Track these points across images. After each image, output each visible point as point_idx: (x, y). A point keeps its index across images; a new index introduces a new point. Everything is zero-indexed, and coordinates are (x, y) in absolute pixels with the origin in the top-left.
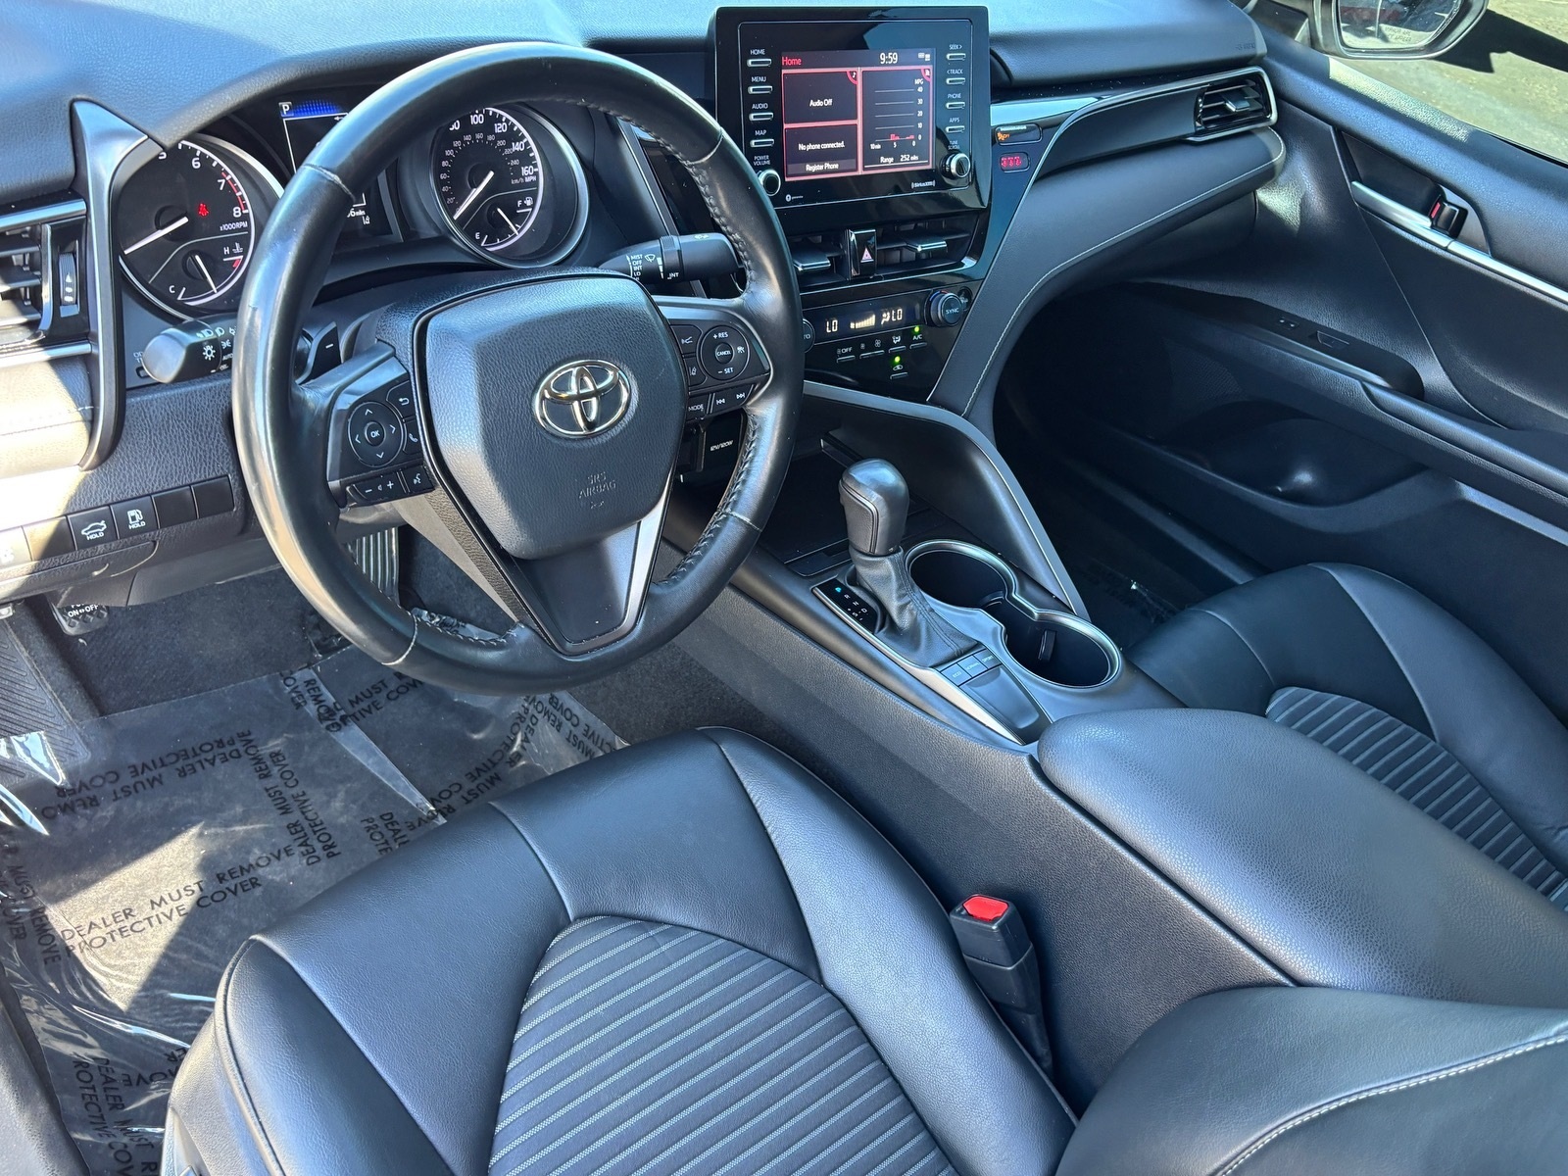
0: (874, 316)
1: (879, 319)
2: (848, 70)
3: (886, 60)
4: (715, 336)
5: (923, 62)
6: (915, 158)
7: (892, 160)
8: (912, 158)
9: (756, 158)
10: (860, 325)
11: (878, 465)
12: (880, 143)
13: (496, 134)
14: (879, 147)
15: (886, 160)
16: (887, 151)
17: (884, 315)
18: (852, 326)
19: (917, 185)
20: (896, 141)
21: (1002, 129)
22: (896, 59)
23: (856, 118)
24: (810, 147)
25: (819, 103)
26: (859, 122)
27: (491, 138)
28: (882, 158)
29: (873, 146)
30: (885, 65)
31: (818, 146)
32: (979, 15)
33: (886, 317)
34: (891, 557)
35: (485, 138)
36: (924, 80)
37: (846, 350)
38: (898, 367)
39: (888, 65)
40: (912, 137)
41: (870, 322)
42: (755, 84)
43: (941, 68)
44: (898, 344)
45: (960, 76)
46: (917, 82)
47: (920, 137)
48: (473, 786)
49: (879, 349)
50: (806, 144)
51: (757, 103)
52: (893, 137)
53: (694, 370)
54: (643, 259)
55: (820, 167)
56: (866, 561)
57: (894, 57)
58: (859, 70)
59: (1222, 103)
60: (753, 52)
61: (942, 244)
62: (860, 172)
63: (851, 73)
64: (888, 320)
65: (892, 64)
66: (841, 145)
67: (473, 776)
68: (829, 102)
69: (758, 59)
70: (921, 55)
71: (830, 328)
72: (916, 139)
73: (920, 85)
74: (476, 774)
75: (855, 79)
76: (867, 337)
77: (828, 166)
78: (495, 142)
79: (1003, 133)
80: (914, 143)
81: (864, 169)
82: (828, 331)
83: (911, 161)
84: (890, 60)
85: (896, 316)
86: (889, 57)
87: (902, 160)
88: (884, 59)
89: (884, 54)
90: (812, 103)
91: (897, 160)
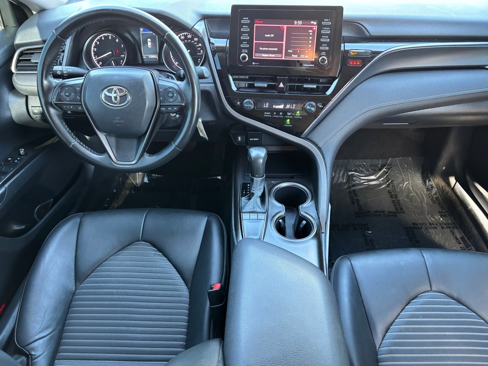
0: (283, 105)
1: (285, 106)
3: (297, 23)
4: (169, 90)
5: (313, 25)
6: (307, 56)
7: (297, 56)
8: (305, 56)
9: (242, 50)
10: (277, 107)
12: (292, 50)
13: (194, 41)
14: (291, 51)
16: (295, 53)
17: (288, 105)
18: (274, 106)
19: (306, 65)
20: (299, 50)
21: (352, 51)
22: (301, 23)
23: (283, 41)
24: (264, 49)
25: (269, 36)
26: (284, 43)
27: (193, 42)
29: (289, 51)
30: (296, 25)
31: (267, 49)
32: (339, 10)
33: (288, 106)
34: (256, 178)
35: (191, 42)
36: (313, 31)
37: (268, 113)
38: (288, 123)
39: (298, 25)
41: (281, 107)
42: (244, 28)
43: (320, 27)
44: (289, 115)
45: (329, 30)
47: (309, 50)
49: (281, 115)
51: (244, 34)
53: (162, 98)
55: (267, 55)
57: (300, 22)
58: (285, 26)
60: (244, 18)
61: (314, 86)
62: (283, 58)
63: (282, 27)
64: (289, 107)
65: (299, 25)
66: (276, 49)
68: (273, 35)
69: (246, 20)
70: (312, 22)
71: (265, 105)
73: (311, 32)
75: (284, 29)
76: (278, 111)
77: (270, 55)
78: (194, 43)
79: (353, 52)
80: (307, 52)
81: (285, 58)
83: (305, 57)
84: (298, 23)
85: (292, 106)
86: (298, 22)
87: (301, 56)
88: (296, 23)
89: (296, 21)
90: (266, 35)
91: (299, 56)
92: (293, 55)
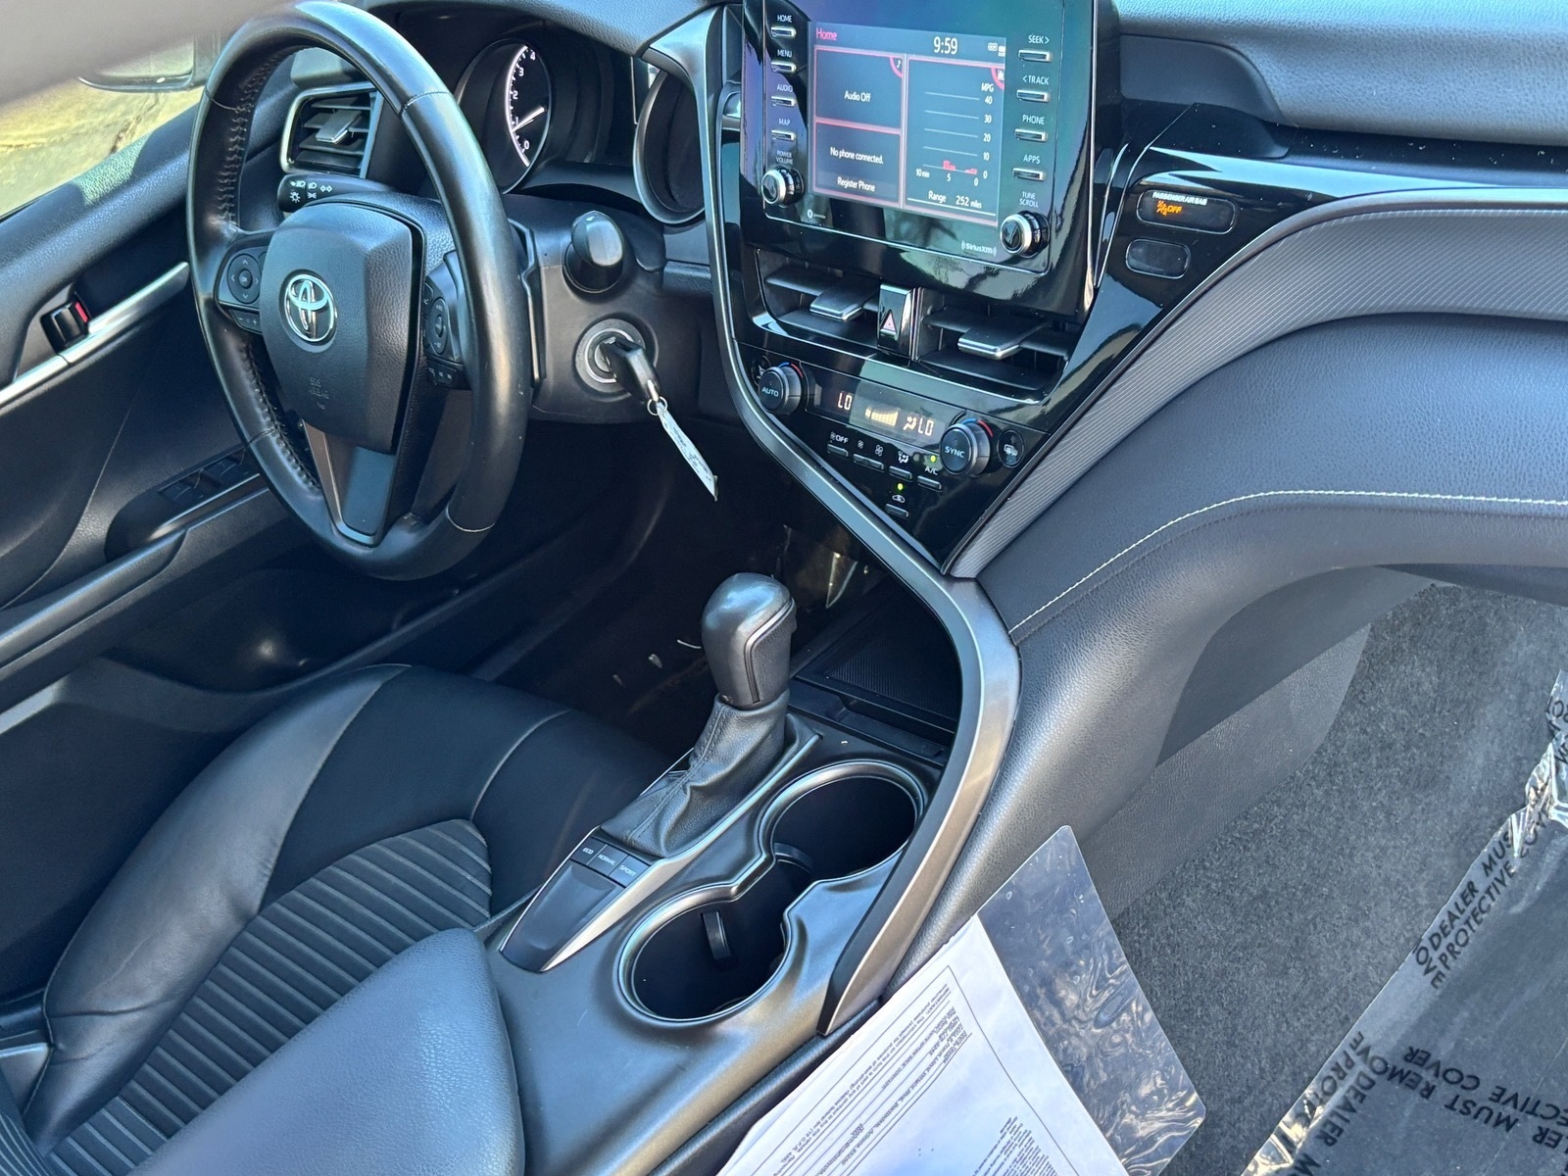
0: (896, 414)
1: (901, 421)
2: (891, 56)
3: (943, 48)
5: (993, 57)
6: (976, 204)
7: (943, 198)
8: (972, 203)
9: (778, 153)
10: (878, 417)
12: (930, 170)
14: (926, 175)
15: (935, 197)
16: (938, 183)
17: (909, 419)
18: (868, 414)
19: (970, 247)
20: (952, 173)
22: (956, 47)
23: (898, 126)
24: (843, 154)
25: (855, 97)
26: (903, 133)
29: (919, 172)
30: (939, 55)
31: (851, 155)
33: (910, 423)
36: (995, 86)
37: (841, 439)
38: (898, 498)
39: (944, 55)
40: (974, 172)
41: (889, 419)
42: (780, 58)
44: (903, 466)
46: (986, 87)
47: (985, 175)
49: (876, 458)
50: (839, 149)
51: (782, 83)
52: (946, 166)
55: (854, 185)
57: (952, 43)
58: (907, 57)
60: (781, 18)
62: (902, 204)
63: (896, 60)
64: (912, 427)
65: (950, 56)
66: (878, 160)
68: (867, 97)
69: (784, 27)
70: (992, 47)
71: (843, 404)
72: (981, 178)
73: (988, 93)
75: (900, 69)
77: (861, 184)
80: (976, 182)
81: (907, 202)
82: (840, 406)
83: (970, 207)
84: (947, 48)
85: (923, 429)
86: (947, 44)
87: (957, 203)
88: (939, 46)
89: (938, 38)
90: (847, 95)
91: (951, 200)
92: (930, 194)
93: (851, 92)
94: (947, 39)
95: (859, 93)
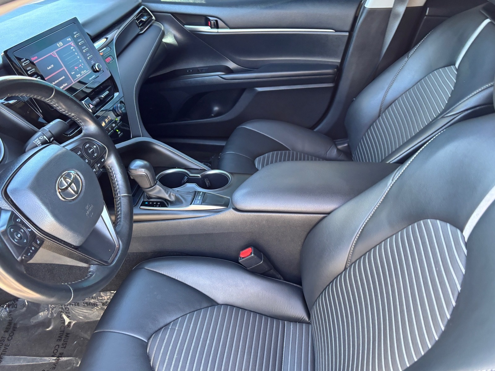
0: (104, 122)
1: (105, 122)
2: (51, 53)
3: (60, 45)
4: (86, 147)
5: (69, 41)
6: (85, 71)
7: (79, 75)
11: (134, 162)
12: (73, 71)
14: (74, 73)
16: (77, 73)
17: (106, 120)
19: (91, 79)
20: (77, 69)
22: (62, 44)
23: (62, 67)
24: (56, 82)
25: (50, 68)
26: (64, 68)
28: (77, 75)
29: (72, 73)
30: (60, 47)
31: (58, 81)
32: (75, 20)
34: (157, 184)
36: (73, 47)
38: (119, 133)
40: (81, 65)
41: (104, 124)
42: (29, 70)
43: (75, 41)
44: (115, 126)
45: (82, 41)
46: (72, 48)
47: (83, 64)
48: (62, 342)
49: (111, 130)
50: (54, 82)
51: (33, 76)
52: (76, 68)
53: (87, 160)
54: (39, 139)
55: (63, 87)
56: (151, 190)
57: (61, 43)
58: (54, 52)
59: (140, 20)
60: (22, 61)
61: (107, 92)
63: (53, 54)
64: (107, 121)
65: (62, 46)
66: (64, 77)
67: (59, 340)
68: (52, 66)
69: (25, 62)
70: (68, 40)
72: (82, 65)
73: (73, 49)
74: (60, 338)
75: (55, 55)
77: (64, 85)
79: (101, 52)
80: (82, 67)
81: (74, 81)
85: (109, 119)
89: (57, 44)
90: (48, 69)
91: (81, 74)
92: (77, 76)
93: (48, 67)
94: (59, 43)
95: (50, 66)
